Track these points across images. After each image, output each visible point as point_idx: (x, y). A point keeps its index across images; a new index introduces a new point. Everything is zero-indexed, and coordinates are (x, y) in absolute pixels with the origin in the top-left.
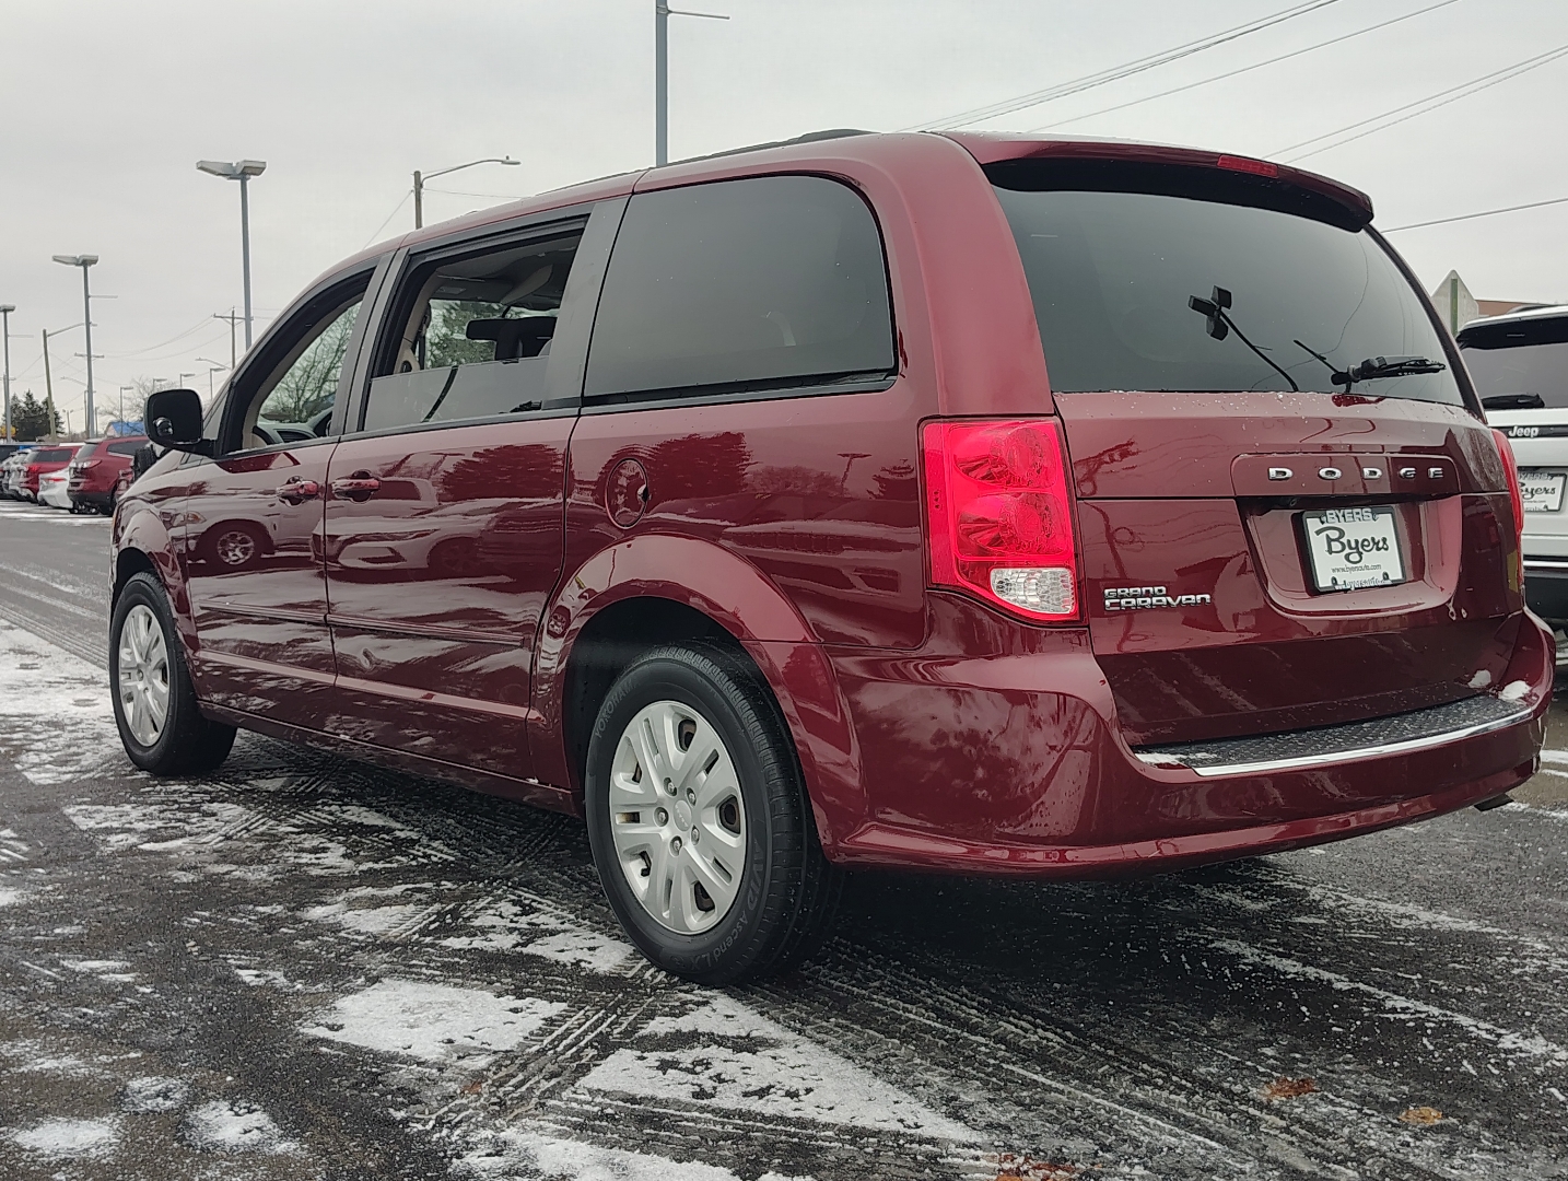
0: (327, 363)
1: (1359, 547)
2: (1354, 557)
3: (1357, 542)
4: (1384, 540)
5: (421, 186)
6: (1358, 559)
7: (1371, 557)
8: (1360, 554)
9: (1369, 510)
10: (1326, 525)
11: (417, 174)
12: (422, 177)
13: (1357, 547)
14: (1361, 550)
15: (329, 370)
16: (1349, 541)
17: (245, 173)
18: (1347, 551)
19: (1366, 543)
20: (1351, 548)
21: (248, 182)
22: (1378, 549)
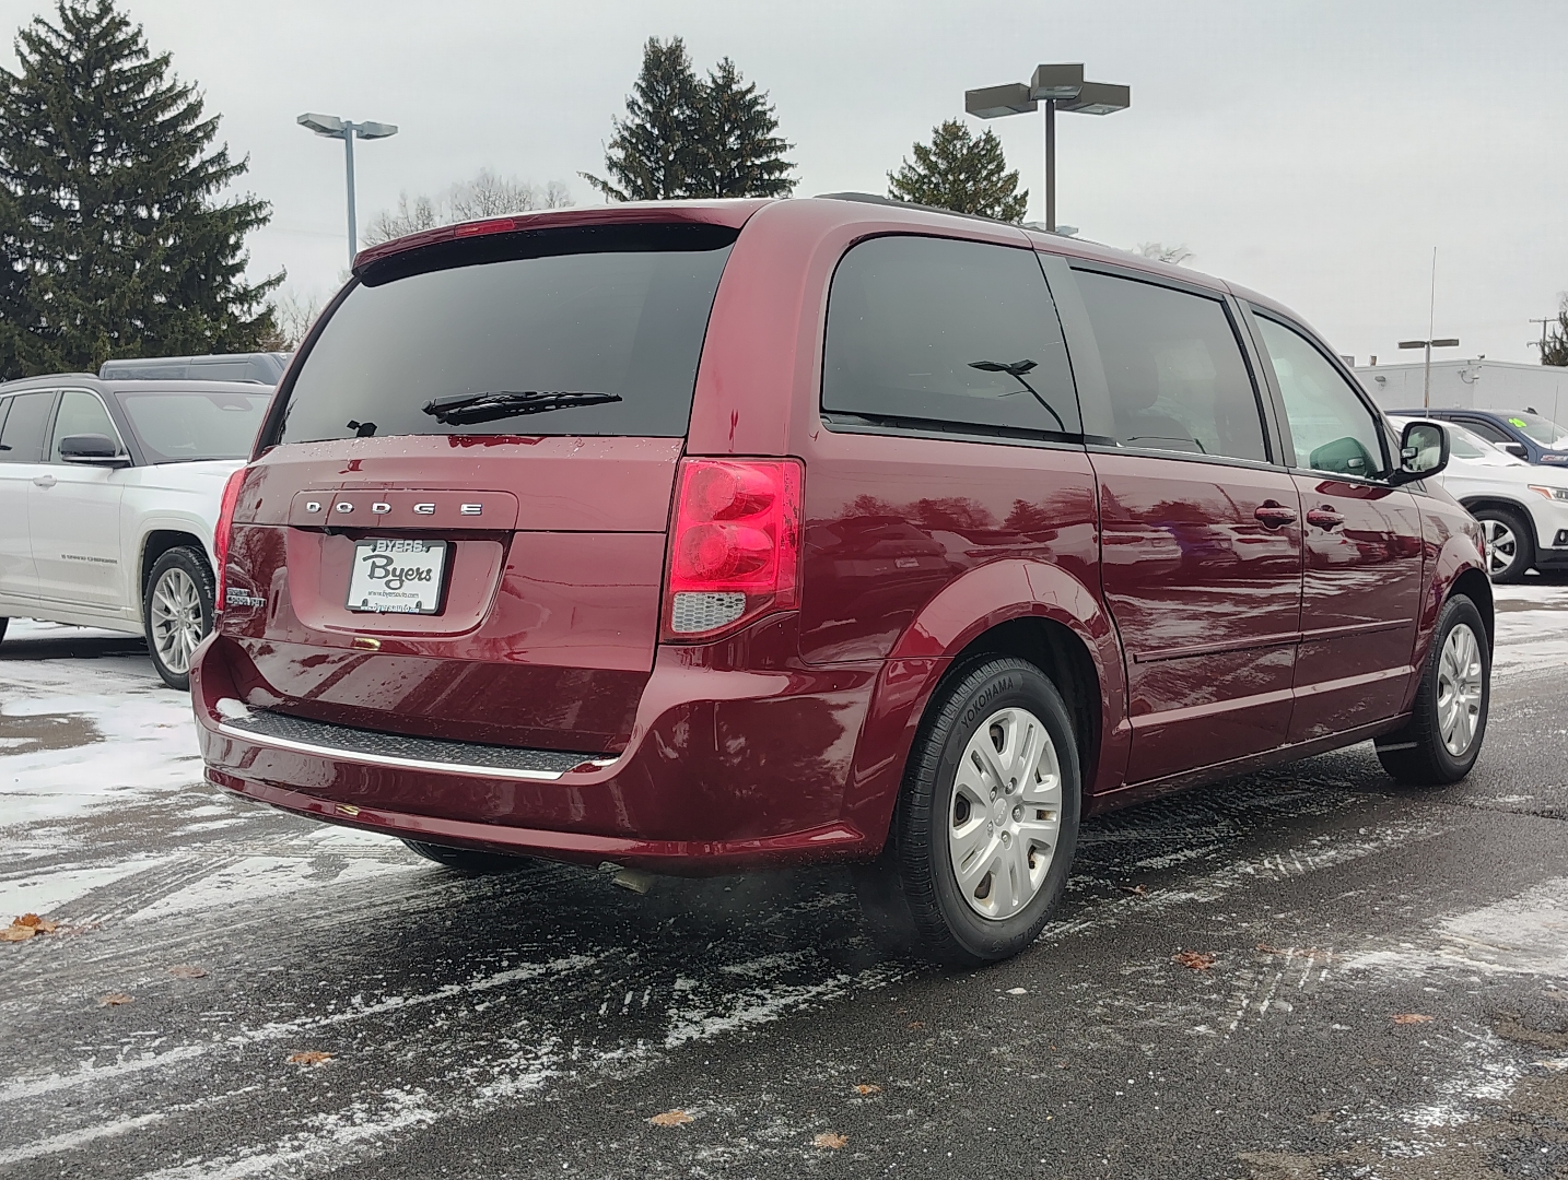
1: (403, 576)
2: (396, 584)
3: (402, 570)
4: (429, 571)
6: (399, 585)
7: (410, 586)
8: (402, 582)
9: (421, 542)
10: (376, 553)
13: (400, 576)
14: (404, 578)
16: (395, 569)
18: (390, 577)
19: (410, 572)
20: (394, 575)
22: (420, 579)
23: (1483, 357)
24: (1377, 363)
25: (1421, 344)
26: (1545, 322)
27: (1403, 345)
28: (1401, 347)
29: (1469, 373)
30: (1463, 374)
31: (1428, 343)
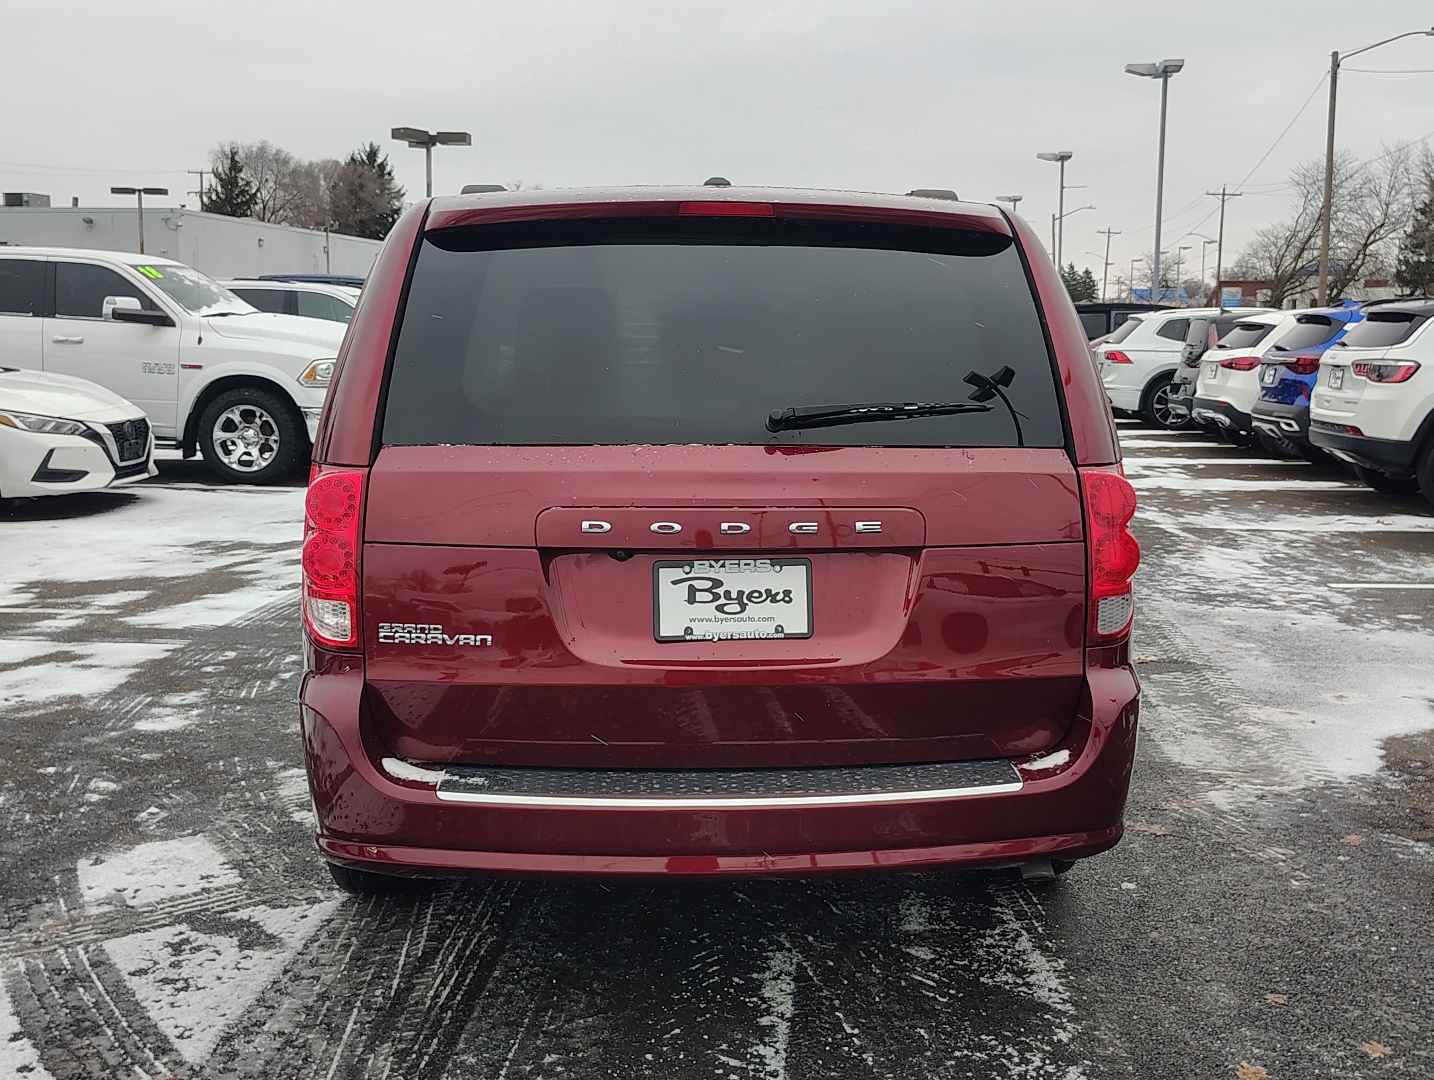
0: (1308, 232)
5: (1338, 66)
6: (739, 609)
7: (759, 609)
11: (1335, 55)
12: (1340, 57)
14: (745, 601)
15: (1310, 237)
17: (1166, 71)
19: (756, 595)
21: (1169, 79)
23: (184, 206)
24: (80, 205)
25: (132, 191)
26: (201, 173)
27: (115, 191)
28: (113, 192)
29: (173, 220)
30: (167, 220)
31: (140, 191)
